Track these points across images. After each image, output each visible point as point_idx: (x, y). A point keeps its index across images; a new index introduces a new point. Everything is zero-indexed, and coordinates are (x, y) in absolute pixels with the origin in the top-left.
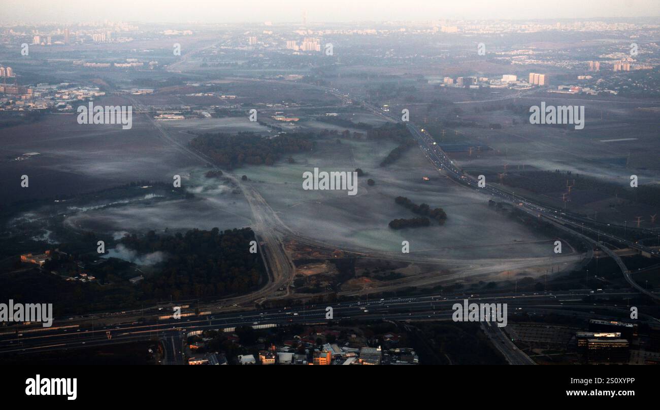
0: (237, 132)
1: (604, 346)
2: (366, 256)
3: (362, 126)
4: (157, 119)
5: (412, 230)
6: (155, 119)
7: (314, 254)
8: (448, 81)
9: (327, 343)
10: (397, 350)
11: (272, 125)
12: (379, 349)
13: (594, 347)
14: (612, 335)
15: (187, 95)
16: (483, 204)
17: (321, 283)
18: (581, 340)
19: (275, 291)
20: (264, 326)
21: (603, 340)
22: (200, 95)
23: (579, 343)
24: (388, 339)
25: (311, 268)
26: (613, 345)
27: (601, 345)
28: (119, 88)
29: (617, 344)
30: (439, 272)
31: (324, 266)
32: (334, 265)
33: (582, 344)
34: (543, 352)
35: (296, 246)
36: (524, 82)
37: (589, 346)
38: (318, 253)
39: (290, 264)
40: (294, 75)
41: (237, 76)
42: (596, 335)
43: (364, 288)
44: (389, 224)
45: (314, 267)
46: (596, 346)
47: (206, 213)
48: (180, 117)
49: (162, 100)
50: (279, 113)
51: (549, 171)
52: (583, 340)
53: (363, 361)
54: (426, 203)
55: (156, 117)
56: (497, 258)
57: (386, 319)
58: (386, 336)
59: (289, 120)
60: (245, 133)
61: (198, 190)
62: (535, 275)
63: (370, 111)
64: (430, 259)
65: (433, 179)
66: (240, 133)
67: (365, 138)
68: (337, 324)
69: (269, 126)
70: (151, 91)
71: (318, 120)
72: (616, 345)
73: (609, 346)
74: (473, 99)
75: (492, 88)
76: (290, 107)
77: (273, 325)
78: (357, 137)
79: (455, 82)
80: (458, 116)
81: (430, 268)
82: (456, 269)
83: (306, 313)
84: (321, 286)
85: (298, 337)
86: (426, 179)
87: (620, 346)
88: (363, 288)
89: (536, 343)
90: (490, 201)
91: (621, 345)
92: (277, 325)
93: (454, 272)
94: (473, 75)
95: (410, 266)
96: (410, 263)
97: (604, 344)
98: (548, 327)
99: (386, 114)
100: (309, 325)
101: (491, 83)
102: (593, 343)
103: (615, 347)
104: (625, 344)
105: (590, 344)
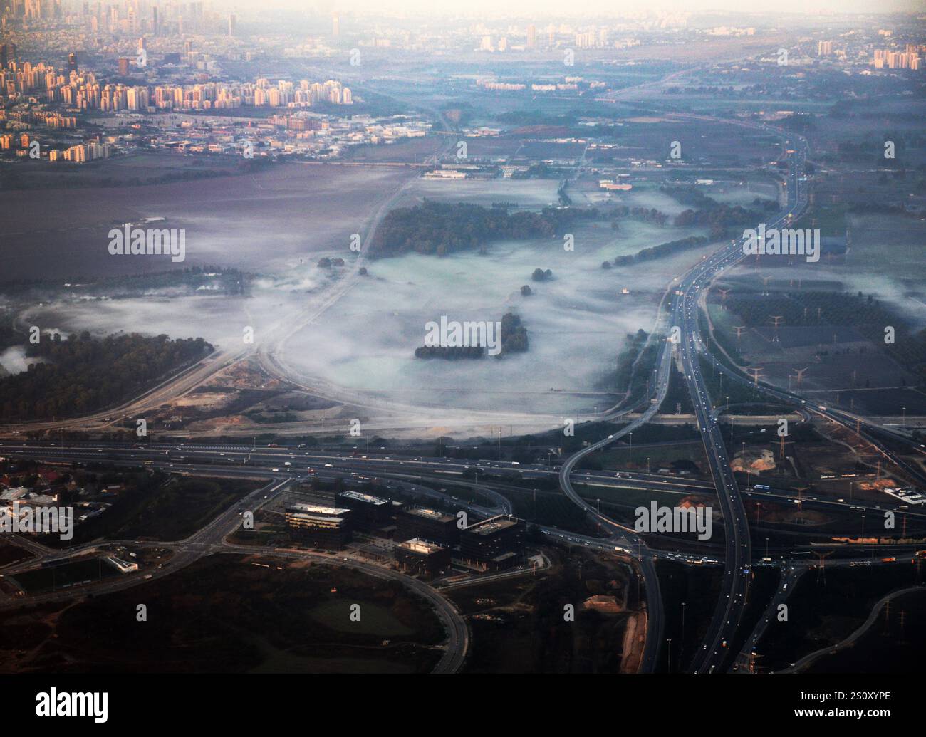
1: (309, 525)
4: (426, 176)
6: (423, 176)
7: (239, 381)
10: (87, 504)
12: (55, 499)
13: (296, 524)
15: (545, 141)
18: (289, 514)
19: (96, 421)
21: (313, 516)
22: (565, 141)
23: (286, 517)
24: (105, 491)
25: (202, 398)
26: (320, 524)
27: (305, 522)
29: (325, 523)
31: (221, 397)
32: (236, 397)
37: (291, 522)
39: (187, 390)
42: (310, 509)
43: (215, 429)
44: (416, 351)
45: (207, 397)
46: (299, 523)
52: (291, 514)
55: (427, 174)
59: (612, 189)
70: (496, 132)
73: (315, 525)
86: (625, 292)
87: (328, 527)
91: (329, 525)
97: (309, 521)
102: (295, 519)
103: (322, 528)
104: (335, 524)
105: (292, 520)
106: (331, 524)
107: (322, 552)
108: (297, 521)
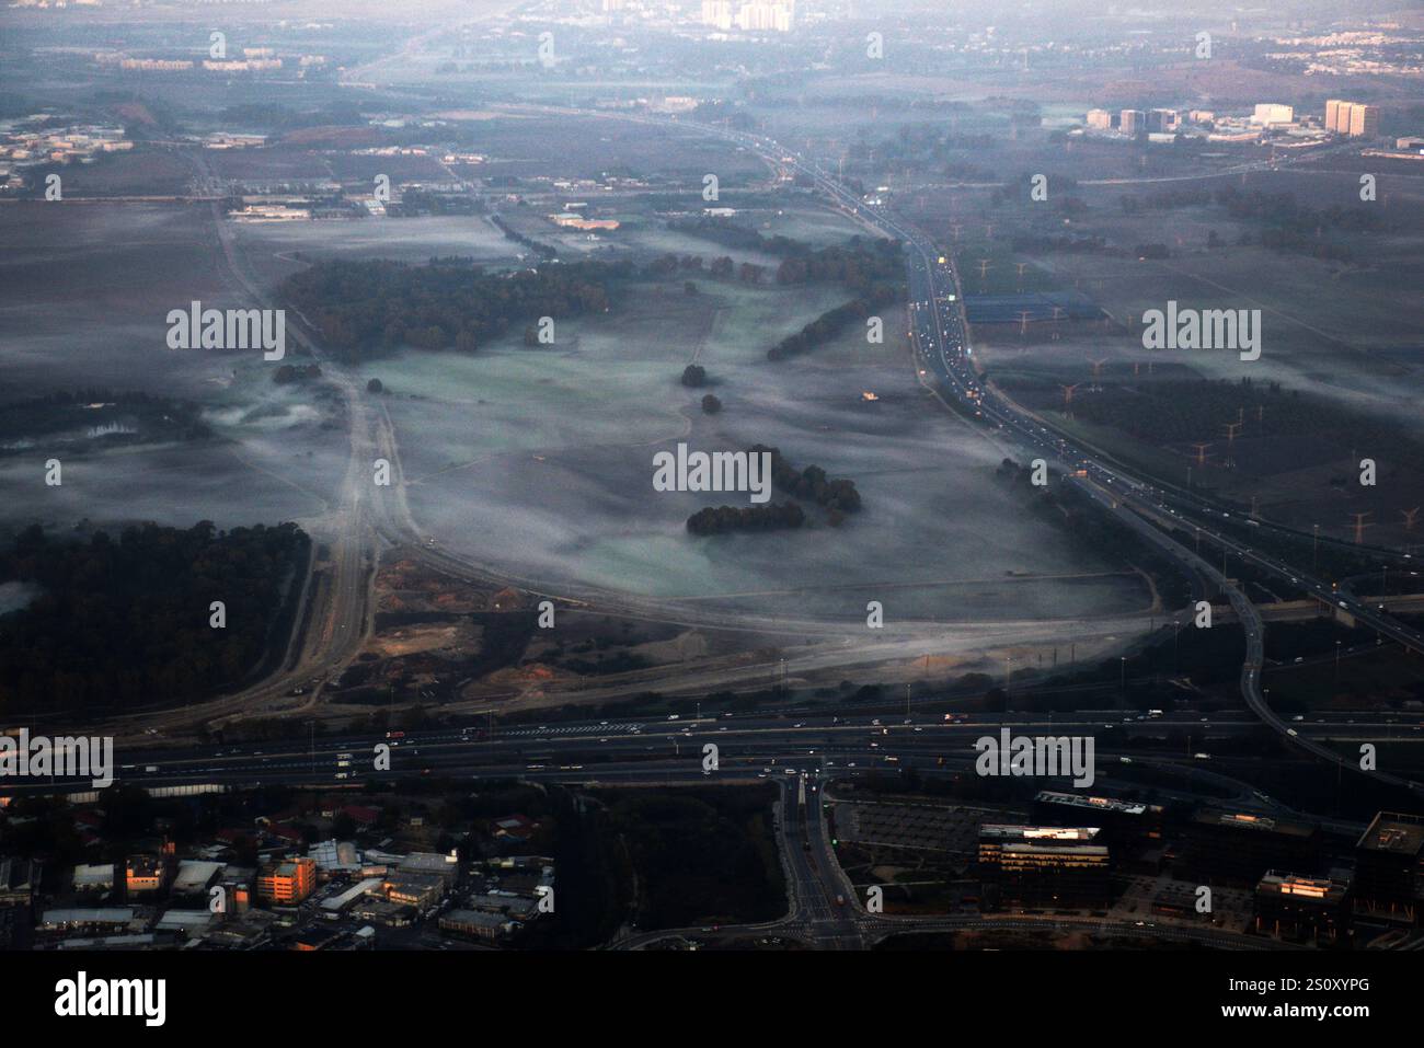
0: (427, 258)
1: (1044, 863)
2: (580, 606)
3: (780, 246)
4: (236, 217)
5: (740, 539)
6: (229, 217)
7: (440, 599)
8: (1098, 119)
9: (330, 839)
10: (509, 863)
11: (535, 239)
12: (452, 858)
13: (1015, 865)
14: (1072, 834)
15: (355, 152)
16: (983, 469)
17: (416, 677)
18: (987, 847)
19: (279, 696)
20: (189, 788)
21: (1044, 846)
22: (390, 151)
23: (981, 853)
24: (503, 832)
25: (415, 636)
26: (1067, 861)
27: (1034, 859)
28: (181, 130)
29: (1079, 858)
30: (749, 655)
31: (450, 631)
32: (479, 629)
33: (991, 856)
34: (897, 877)
35: (407, 574)
36: (1311, 124)
37: (1004, 862)
38: (452, 596)
39: (364, 622)
40: (676, 100)
41: (521, 100)
42: (1029, 834)
43: (525, 693)
44: (689, 521)
45: (423, 635)
46: (1021, 863)
47: (217, 481)
48: (298, 213)
49: (278, 165)
50: (575, 205)
51: (1223, 380)
52: (991, 847)
53: (390, 889)
54: (821, 466)
55: (235, 213)
56: (928, 619)
57: (527, 779)
58: (499, 824)
59: (592, 224)
60: (447, 261)
61: (232, 417)
62: (1005, 666)
63: (831, 204)
64: (747, 619)
65: (889, 398)
66: (434, 261)
67: (770, 279)
68: (389, 789)
69: (527, 243)
70: (256, 138)
71: (672, 227)
72: (1076, 861)
73: (1055, 863)
74: (1140, 171)
75: (1214, 142)
76: (617, 187)
77: (215, 788)
78: (751, 276)
79: (1116, 121)
80: (1067, 221)
81: (730, 644)
82: (803, 648)
83: (318, 758)
84: (410, 685)
85: (266, 821)
86: (871, 397)
87: (1085, 865)
88: (521, 692)
89: (895, 850)
90: (1007, 462)
91: (1087, 861)
92: (226, 789)
93: (789, 657)
94: (1169, 104)
95: (683, 637)
96: (686, 629)
97: (1041, 857)
98: (952, 808)
99: (870, 214)
100: (314, 791)
101: (1216, 126)
102: (1014, 855)
103: (1072, 867)
104: (1099, 859)
105: (1005, 858)
106: (1091, 858)
107: (1077, 914)
108: (1018, 858)
